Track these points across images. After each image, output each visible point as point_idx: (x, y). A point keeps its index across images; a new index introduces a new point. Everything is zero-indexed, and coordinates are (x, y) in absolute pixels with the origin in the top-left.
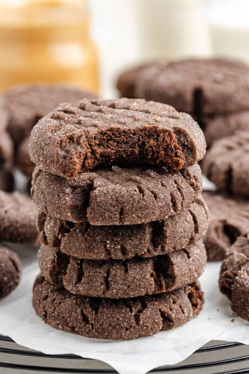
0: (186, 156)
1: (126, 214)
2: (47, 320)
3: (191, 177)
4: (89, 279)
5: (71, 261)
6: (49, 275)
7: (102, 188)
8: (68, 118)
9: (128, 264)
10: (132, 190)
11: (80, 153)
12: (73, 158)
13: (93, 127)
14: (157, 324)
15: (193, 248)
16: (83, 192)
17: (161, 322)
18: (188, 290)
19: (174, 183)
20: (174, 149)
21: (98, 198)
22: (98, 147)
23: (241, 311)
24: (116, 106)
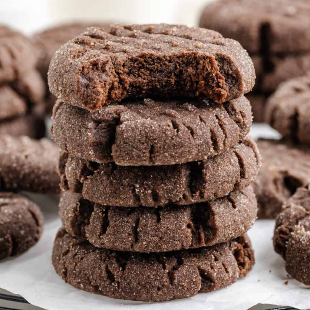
0: (230, 87)
1: (158, 152)
2: (68, 279)
3: (237, 112)
4: (115, 230)
5: (95, 209)
6: (70, 226)
7: (130, 122)
8: (95, 43)
9: (161, 212)
10: (165, 125)
11: (105, 81)
12: (97, 87)
13: (122, 53)
14: (195, 283)
15: (240, 196)
16: (108, 127)
17: (200, 282)
18: (234, 246)
19: (215, 118)
20: (215, 79)
21: (125, 133)
22: (128, 75)
23: (296, 272)
24: (153, 31)
